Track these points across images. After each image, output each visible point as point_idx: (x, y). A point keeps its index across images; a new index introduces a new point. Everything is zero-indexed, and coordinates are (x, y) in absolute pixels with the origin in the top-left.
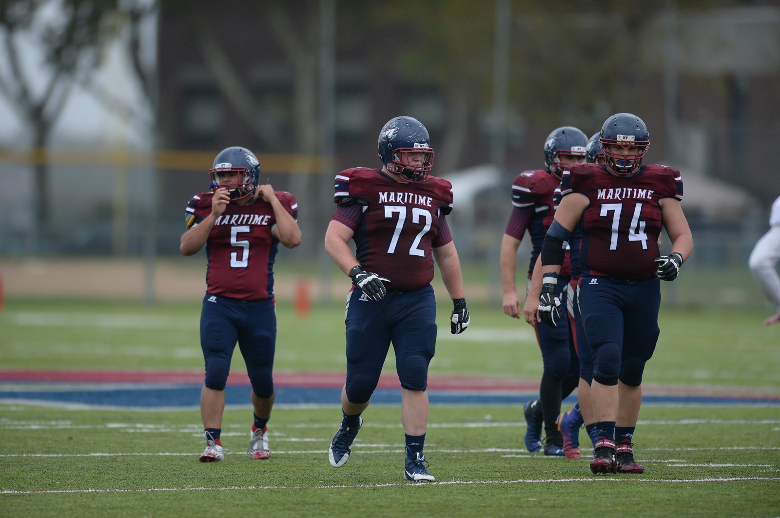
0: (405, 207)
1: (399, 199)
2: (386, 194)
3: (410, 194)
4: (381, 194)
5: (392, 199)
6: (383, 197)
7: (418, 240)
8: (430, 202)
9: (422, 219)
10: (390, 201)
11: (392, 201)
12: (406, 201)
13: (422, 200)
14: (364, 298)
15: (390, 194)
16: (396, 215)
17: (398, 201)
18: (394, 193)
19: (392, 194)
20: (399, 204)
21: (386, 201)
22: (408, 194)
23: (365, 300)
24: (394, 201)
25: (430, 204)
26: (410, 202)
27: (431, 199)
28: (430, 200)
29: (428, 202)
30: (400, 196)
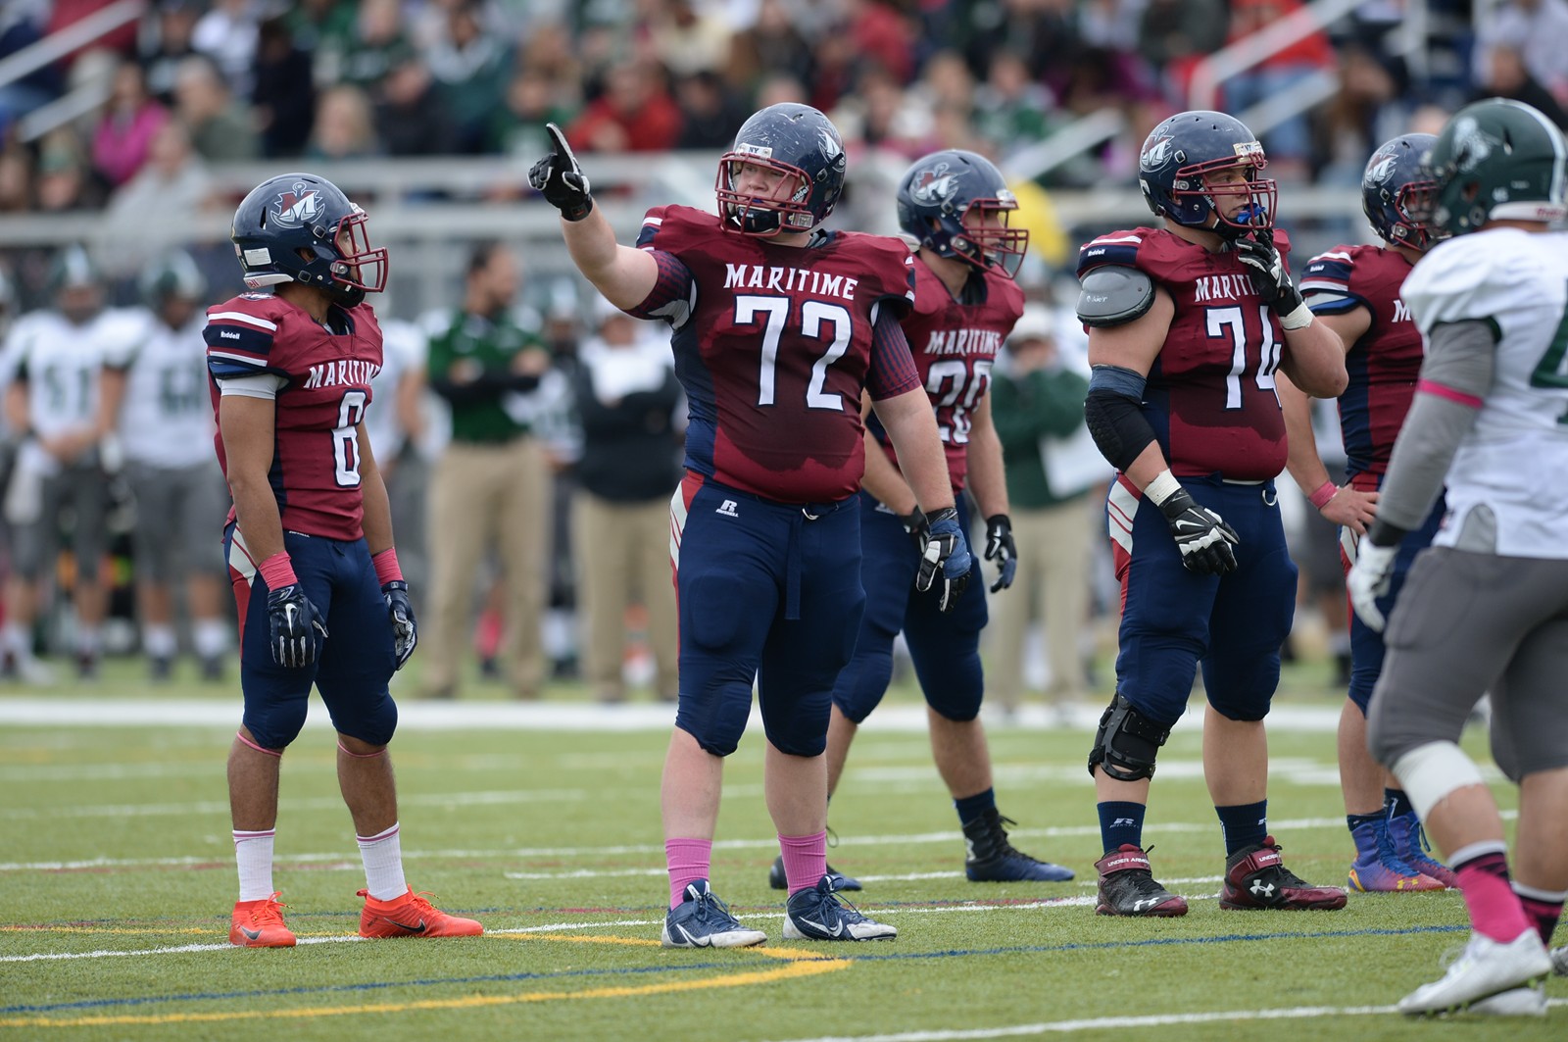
0: (787, 300)
1: (773, 282)
2: (743, 268)
3: (801, 271)
4: (730, 267)
5: (756, 280)
6: (735, 275)
7: (819, 373)
8: (851, 288)
9: (827, 326)
10: (751, 285)
11: (755, 285)
12: (789, 287)
13: (831, 284)
14: (728, 510)
15: (754, 270)
16: (761, 318)
17: (770, 286)
18: (762, 268)
19: (759, 270)
20: (774, 293)
21: (741, 285)
22: (797, 272)
23: (731, 514)
24: (760, 285)
25: (849, 292)
26: (801, 288)
27: (855, 283)
28: (852, 285)
29: (848, 287)
30: (777, 274)
